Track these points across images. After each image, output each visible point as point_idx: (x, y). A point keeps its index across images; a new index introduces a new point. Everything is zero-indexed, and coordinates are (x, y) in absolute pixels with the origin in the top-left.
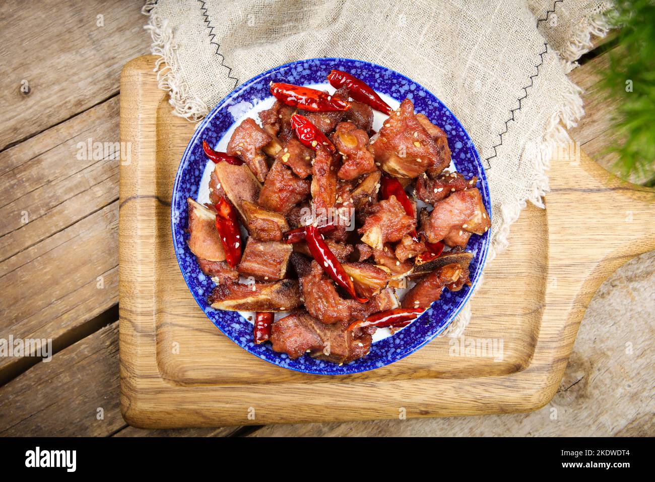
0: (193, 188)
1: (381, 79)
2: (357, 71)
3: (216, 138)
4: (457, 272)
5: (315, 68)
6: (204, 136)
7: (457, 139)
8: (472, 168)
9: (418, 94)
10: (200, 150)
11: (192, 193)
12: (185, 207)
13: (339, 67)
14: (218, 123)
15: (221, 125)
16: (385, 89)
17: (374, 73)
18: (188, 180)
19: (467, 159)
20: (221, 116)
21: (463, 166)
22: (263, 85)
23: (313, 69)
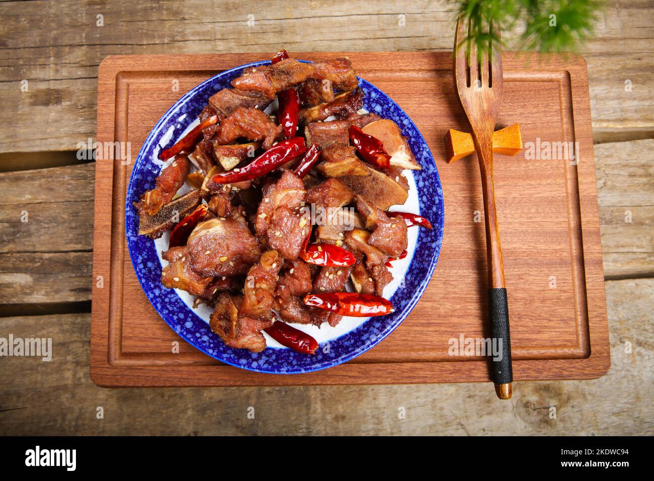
0: (421, 184)
1: (290, 361)
2: (317, 359)
3: (422, 239)
4: (148, 202)
5: (358, 344)
6: (433, 233)
7: (192, 330)
8: (168, 306)
9: (247, 360)
10: (431, 220)
11: (421, 179)
12: (421, 162)
13: (336, 355)
14: (427, 252)
15: (423, 252)
16: (283, 353)
17: (299, 363)
18: (430, 187)
19: (176, 314)
20: (427, 259)
21: (178, 306)
22: (400, 306)
23: (360, 343)
